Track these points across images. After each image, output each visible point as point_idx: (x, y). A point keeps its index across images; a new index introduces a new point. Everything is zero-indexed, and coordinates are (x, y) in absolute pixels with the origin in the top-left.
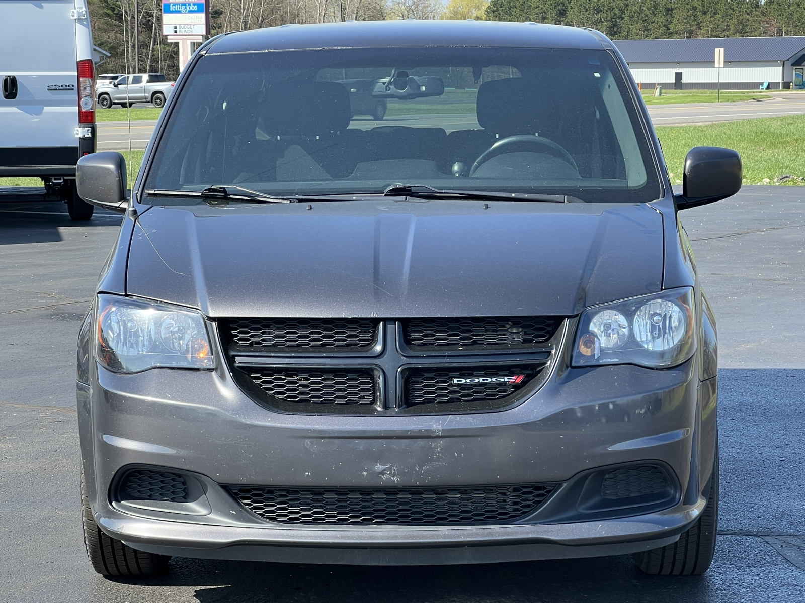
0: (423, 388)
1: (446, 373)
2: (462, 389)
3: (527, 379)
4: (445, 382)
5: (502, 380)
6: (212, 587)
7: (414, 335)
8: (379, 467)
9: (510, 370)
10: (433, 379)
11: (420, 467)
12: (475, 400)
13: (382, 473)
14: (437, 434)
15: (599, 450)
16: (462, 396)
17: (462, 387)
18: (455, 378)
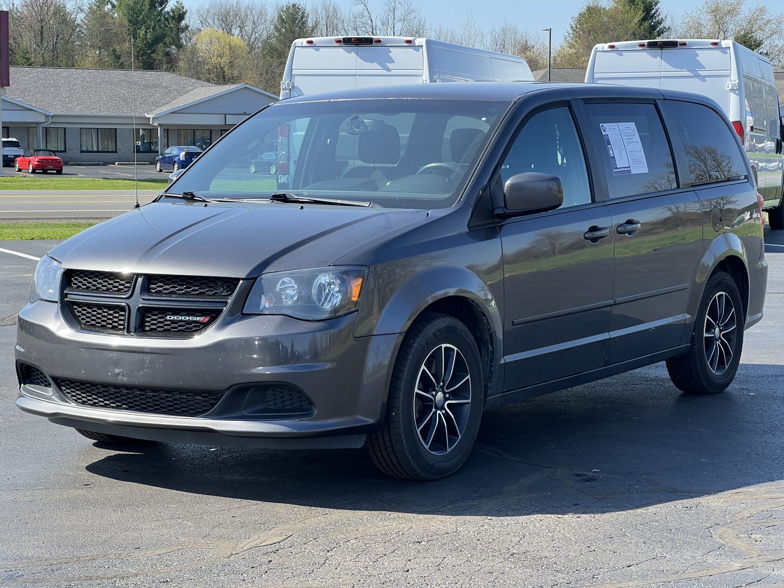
0: (151, 321)
1: (164, 311)
2: (172, 323)
3: (212, 320)
4: (163, 318)
5: (196, 319)
6: (132, 453)
7: (152, 286)
8: (117, 371)
9: (202, 312)
10: (156, 315)
11: (138, 372)
12: (179, 331)
13: (118, 374)
14: (146, 351)
15: (245, 371)
16: (172, 328)
17: (173, 322)
18: (169, 315)
